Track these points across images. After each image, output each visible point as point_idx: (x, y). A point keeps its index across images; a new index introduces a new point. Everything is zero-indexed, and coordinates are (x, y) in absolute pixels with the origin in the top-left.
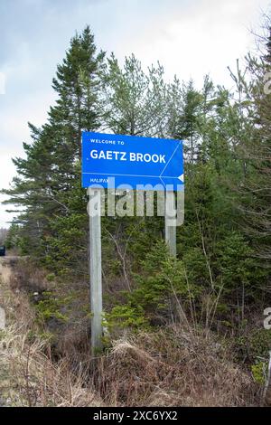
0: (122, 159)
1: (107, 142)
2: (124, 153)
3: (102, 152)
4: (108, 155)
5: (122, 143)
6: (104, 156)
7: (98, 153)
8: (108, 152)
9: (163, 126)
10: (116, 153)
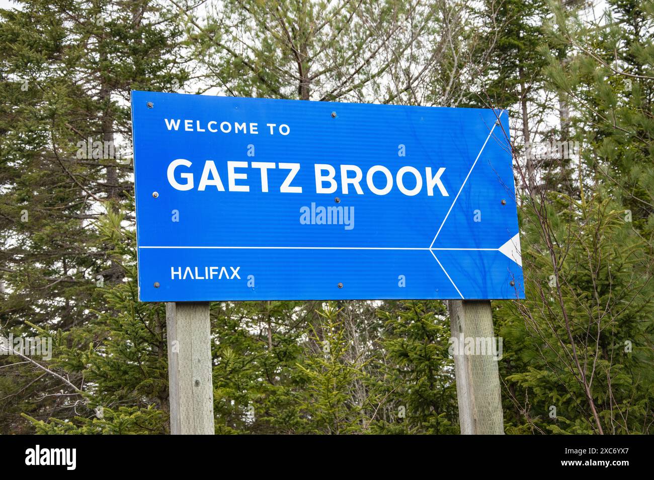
0: (286, 188)
1: (226, 127)
2: (295, 168)
3: (210, 165)
4: (232, 176)
5: (285, 130)
6: (217, 182)
7: (197, 171)
8: (232, 165)
9: (415, 70)
10: (264, 167)
